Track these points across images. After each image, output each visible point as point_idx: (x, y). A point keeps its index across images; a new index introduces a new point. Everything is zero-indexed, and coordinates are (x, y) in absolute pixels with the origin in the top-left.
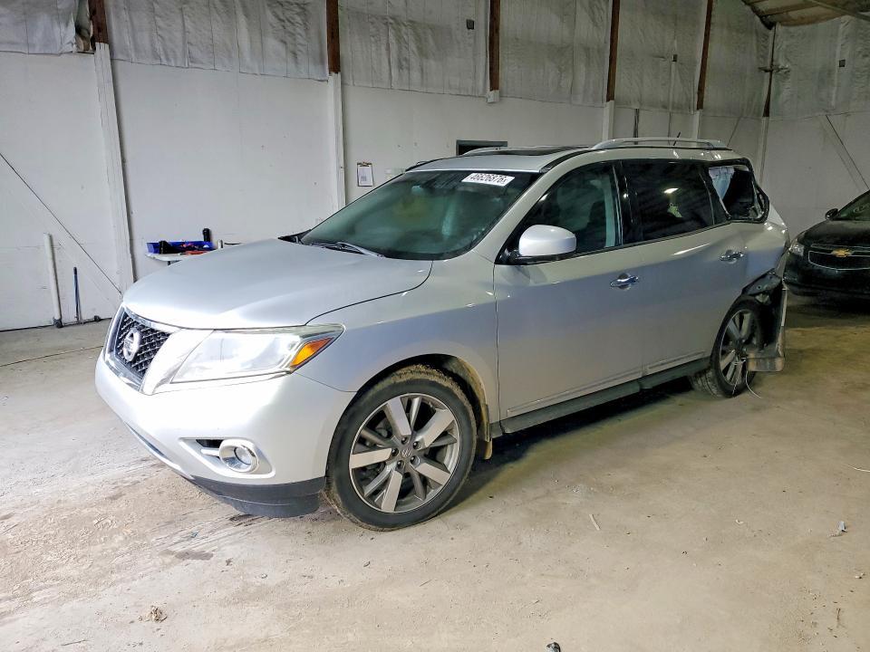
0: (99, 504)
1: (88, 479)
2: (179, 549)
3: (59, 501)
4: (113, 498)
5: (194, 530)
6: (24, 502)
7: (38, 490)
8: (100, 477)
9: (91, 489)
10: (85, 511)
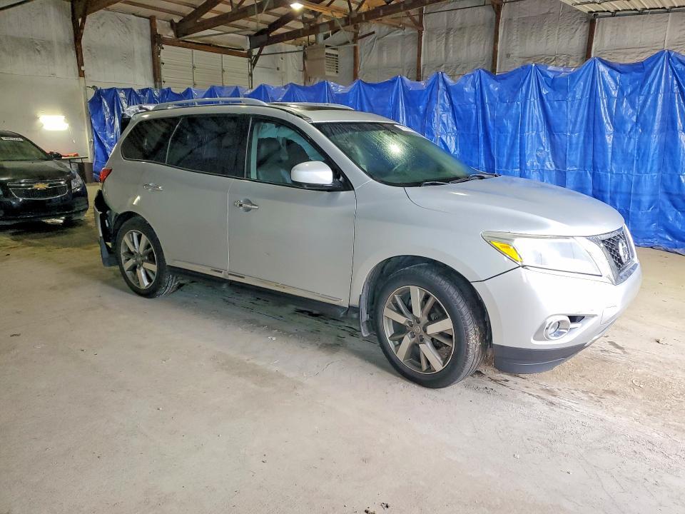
0: (625, 395)
1: (610, 418)
2: (618, 351)
3: (649, 415)
4: (613, 393)
5: (600, 352)
6: (676, 432)
7: (656, 435)
8: (600, 413)
9: (617, 409)
10: (640, 397)
